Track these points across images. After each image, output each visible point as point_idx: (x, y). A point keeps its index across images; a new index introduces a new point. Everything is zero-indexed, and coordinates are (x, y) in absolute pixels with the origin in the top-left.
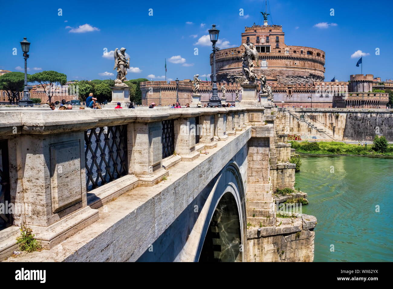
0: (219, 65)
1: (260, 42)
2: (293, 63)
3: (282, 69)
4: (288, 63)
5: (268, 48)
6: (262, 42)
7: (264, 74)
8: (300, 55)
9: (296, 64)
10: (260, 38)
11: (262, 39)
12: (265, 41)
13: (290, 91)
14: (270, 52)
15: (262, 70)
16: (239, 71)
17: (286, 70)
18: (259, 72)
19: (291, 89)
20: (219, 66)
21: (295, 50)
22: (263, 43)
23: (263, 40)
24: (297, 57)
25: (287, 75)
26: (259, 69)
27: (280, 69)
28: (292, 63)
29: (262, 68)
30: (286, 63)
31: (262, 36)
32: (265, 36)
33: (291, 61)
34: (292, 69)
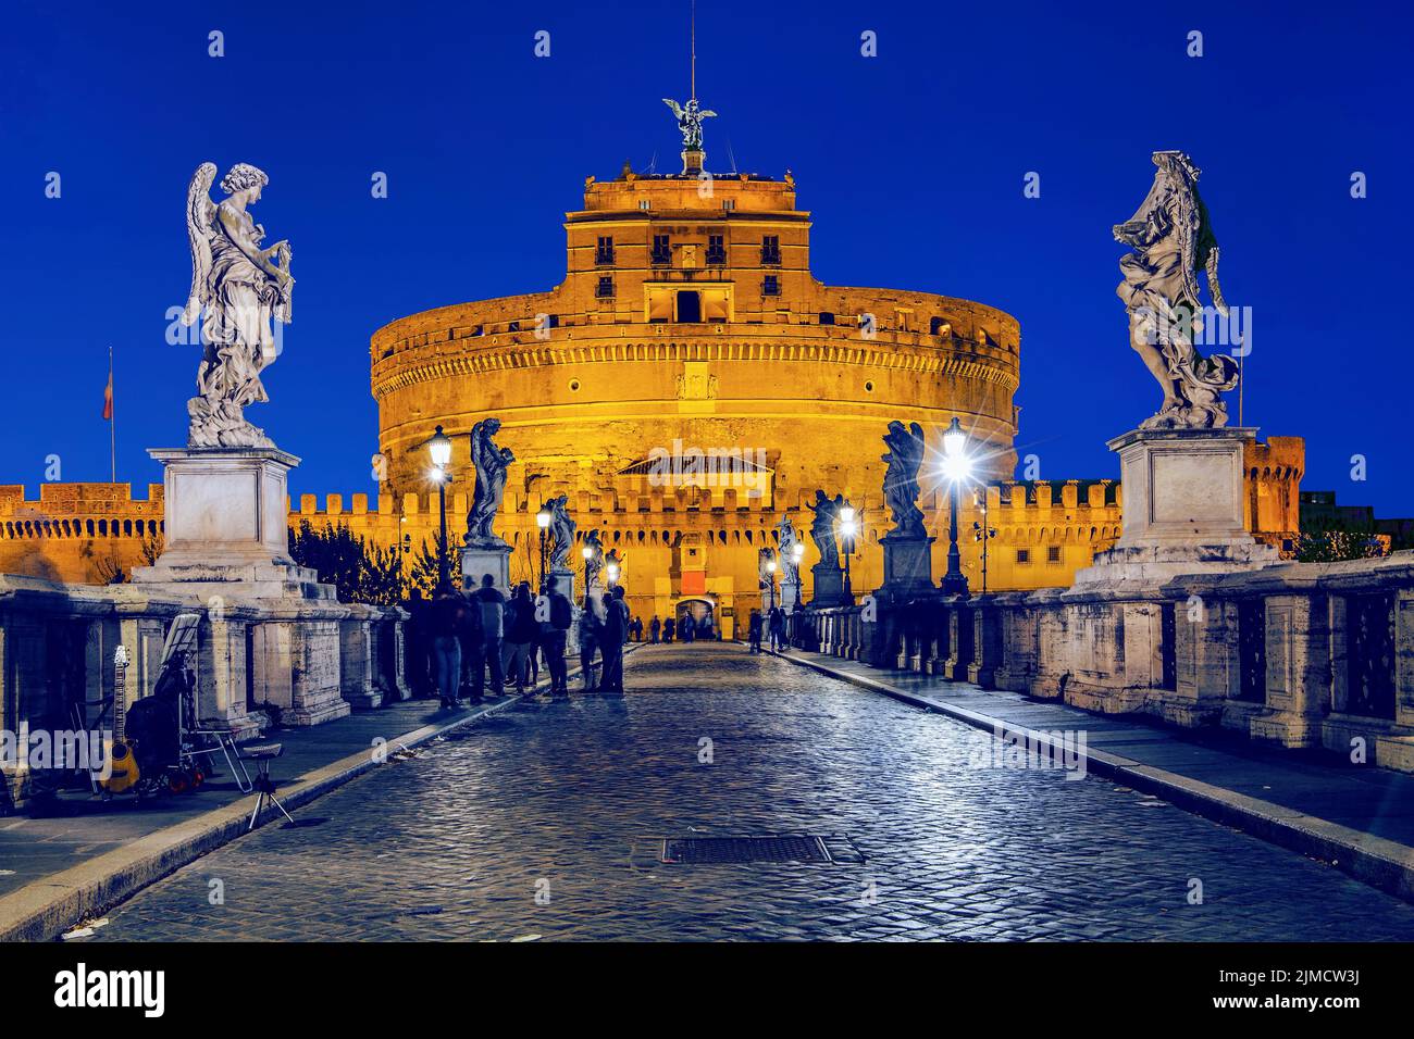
0: (434, 392)
2: (859, 383)
4: (831, 382)
6: (685, 265)
8: (896, 340)
9: (870, 385)
10: (673, 240)
11: (686, 248)
12: (704, 260)
14: (732, 319)
15: (683, 421)
17: (818, 419)
18: (669, 432)
20: (433, 400)
21: (868, 311)
22: (689, 273)
23: (689, 255)
24: (877, 348)
26: (666, 417)
27: (789, 415)
28: (850, 383)
29: (685, 410)
30: (820, 378)
31: (686, 229)
32: (701, 230)
33: (842, 369)
34: (847, 417)
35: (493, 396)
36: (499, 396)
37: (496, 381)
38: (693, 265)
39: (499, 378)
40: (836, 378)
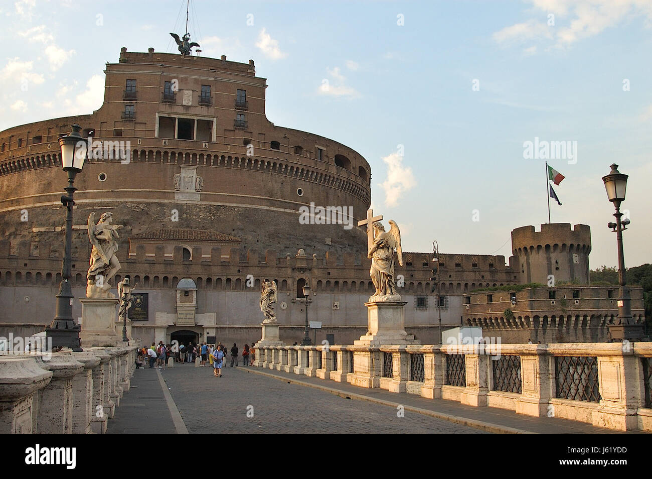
1: (178, 102)
2: (293, 189)
3: (254, 206)
4: (277, 187)
5: (206, 126)
6: (185, 103)
7: (187, 219)
8: (316, 164)
9: (300, 192)
11: (186, 92)
12: (197, 99)
13: (301, 282)
14: (214, 139)
15: (177, 205)
16: (87, 205)
17: (267, 210)
19: (305, 276)
21: (300, 145)
22: (187, 107)
23: (188, 98)
24: (305, 167)
25: (272, 229)
26: (166, 201)
27: (249, 206)
28: (288, 188)
29: (179, 198)
30: (270, 184)
31: (187, 79)
32: (196, 81)
33: (284, 179)
34: (287, 211)
35: (45, 185)
36: (49, 184)
37: (48, 175)
38: (190, 104)
39: (51, 172)
40: (280, 184)
